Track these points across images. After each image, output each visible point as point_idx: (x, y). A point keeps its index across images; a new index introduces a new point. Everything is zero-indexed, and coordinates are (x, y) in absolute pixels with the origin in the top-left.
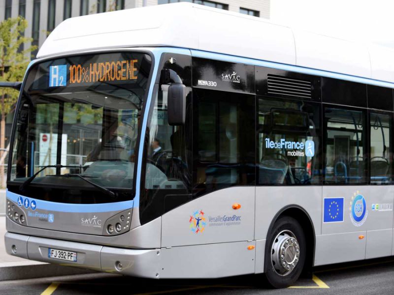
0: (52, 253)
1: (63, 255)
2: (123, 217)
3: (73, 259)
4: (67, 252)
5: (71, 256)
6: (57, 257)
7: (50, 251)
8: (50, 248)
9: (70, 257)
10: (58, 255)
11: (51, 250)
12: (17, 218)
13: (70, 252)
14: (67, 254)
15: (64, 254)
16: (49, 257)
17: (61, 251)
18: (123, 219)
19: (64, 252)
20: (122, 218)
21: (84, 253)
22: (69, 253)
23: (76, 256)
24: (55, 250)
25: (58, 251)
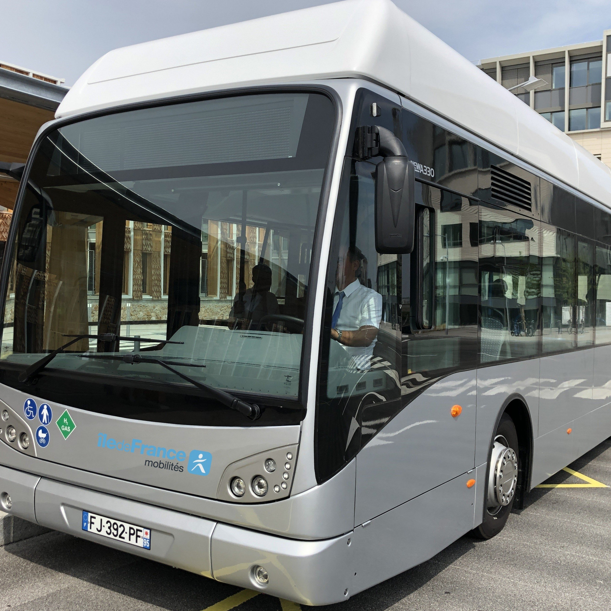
0: (92, 523)
1: (117, 530)
2: (271, 463)
3: (141, 543)
4: (127, 526)
5: (138, 536)
6: (103, 533)
7: (86, 517)
8: (86, 511)
9: (133, 538)
10: (105, 529)
11: (90, 515)
12: (12, 437)
13: (135, 528)
14: (127, 530)
15: (120, 530)
16: (85, 529)
17: (113, 521)
18: (272, 468)
19: (119, 523)
20: (268, 466)
21: (171, 534)
22: (130, 528)
23: (148, 537)
24: (98, 518)
25: (105, 520)
